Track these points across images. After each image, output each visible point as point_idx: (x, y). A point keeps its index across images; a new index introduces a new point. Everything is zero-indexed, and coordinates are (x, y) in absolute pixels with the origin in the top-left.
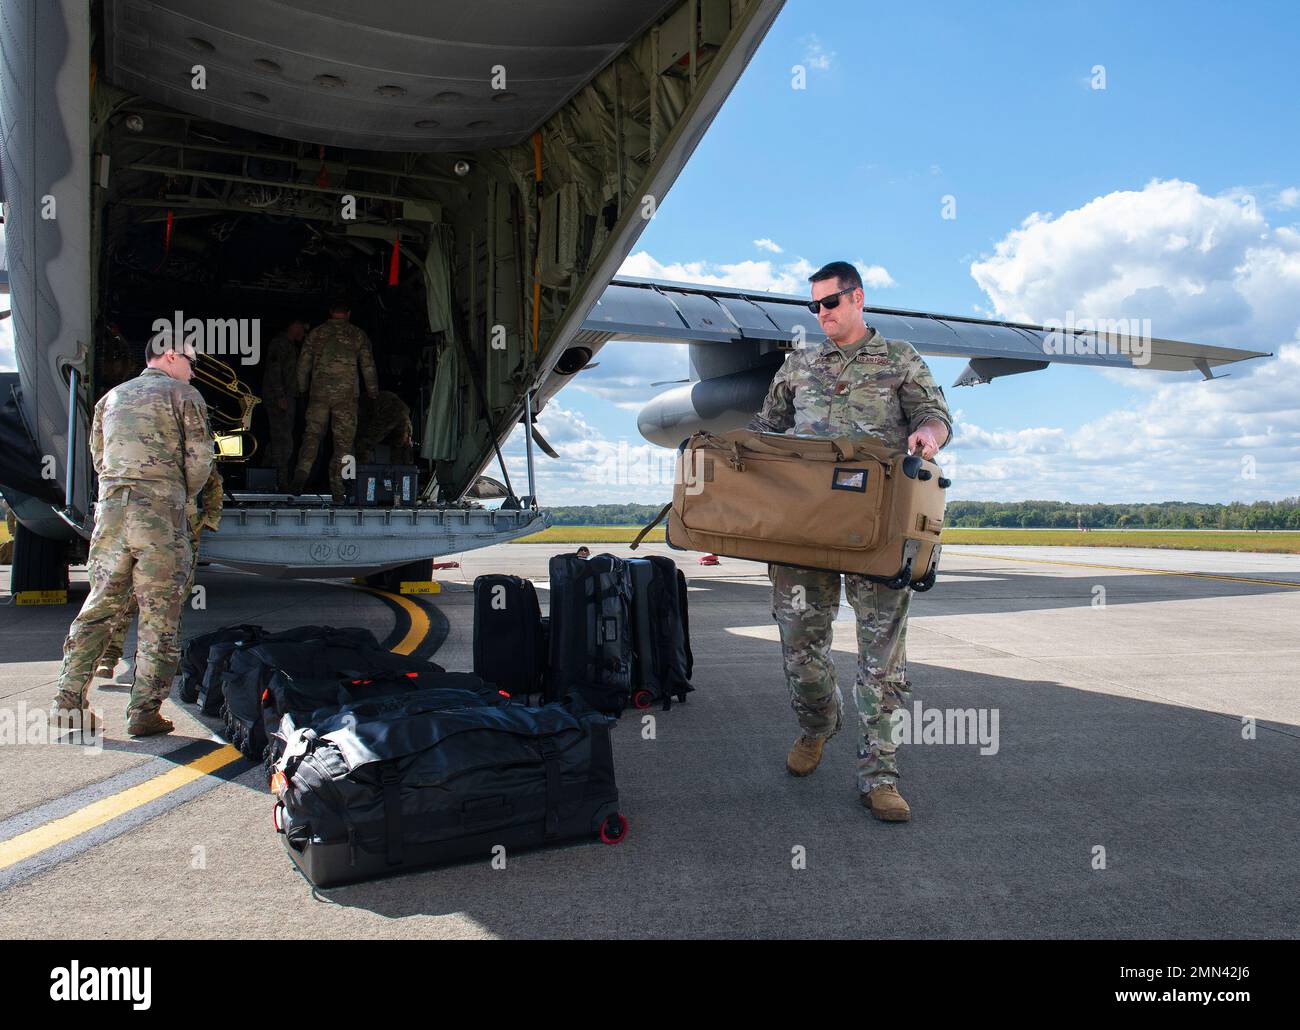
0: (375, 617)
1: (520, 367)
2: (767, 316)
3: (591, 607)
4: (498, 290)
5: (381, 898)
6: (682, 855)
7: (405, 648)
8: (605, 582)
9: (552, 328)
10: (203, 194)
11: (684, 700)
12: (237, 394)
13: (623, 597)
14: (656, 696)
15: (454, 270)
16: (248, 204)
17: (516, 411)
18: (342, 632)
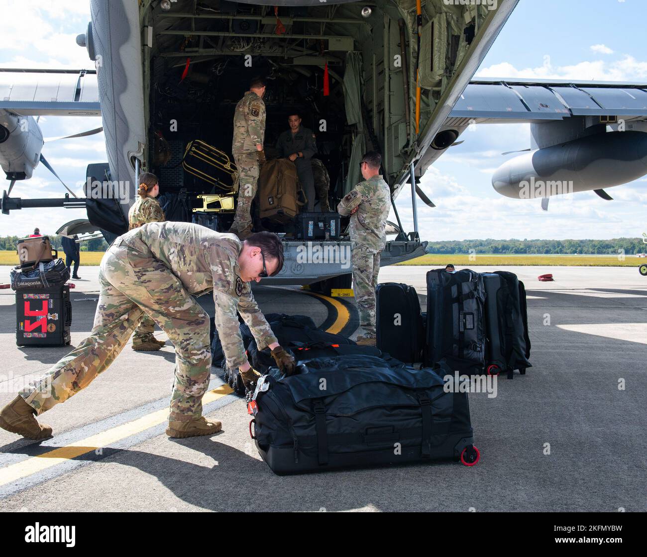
0: (315, 311)
1: (407, 145)
2: (592, 98)
3: (455, 306)
4: (391, 93)
5: (314, 485)
6: (519, 478)
7: (334, 330)
8: (466, 288)
9: (428, 116)
10: (207, 46)
11: (524, 373)
12: (230, 171)
13: (478, 299)
14: (503, 368)
15: (363, 82)
16: (233, 50)
17: (405, 175)
18: (293, 318)
